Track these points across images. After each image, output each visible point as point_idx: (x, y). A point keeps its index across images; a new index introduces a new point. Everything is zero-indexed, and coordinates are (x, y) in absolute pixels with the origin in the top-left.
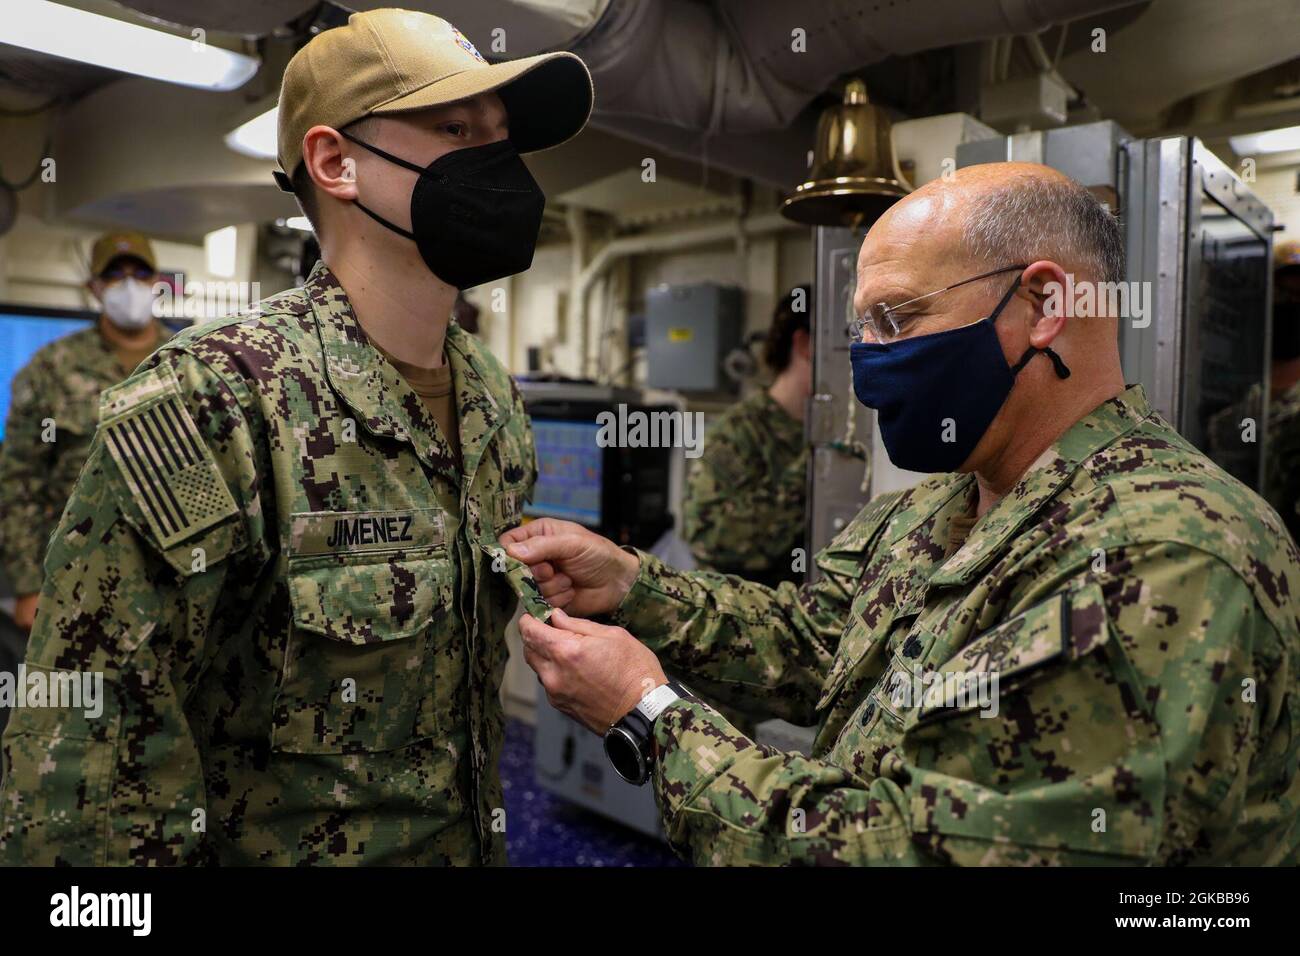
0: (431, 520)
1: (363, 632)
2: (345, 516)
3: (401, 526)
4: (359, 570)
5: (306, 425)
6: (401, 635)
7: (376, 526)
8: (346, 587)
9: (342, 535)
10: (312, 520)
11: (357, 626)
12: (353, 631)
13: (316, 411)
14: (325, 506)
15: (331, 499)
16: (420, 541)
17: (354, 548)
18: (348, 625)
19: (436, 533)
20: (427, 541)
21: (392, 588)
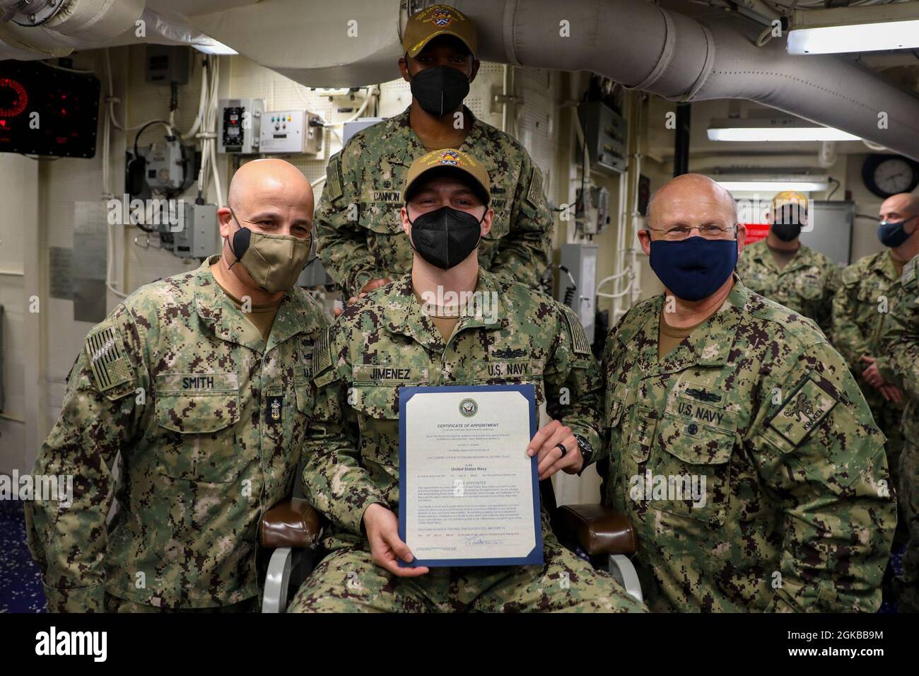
0: (421, 371)
1: (380, 414)
2: (378, 367)
3: (405, 372)
4: (382, 389)
5: (370, 331)
6: (395, 418)
7: (393, 372)
8: (375, 395)
9: (376, 375)
10: (362, 368)
11: (378, 411)
12: (375, 412)
13: (375, 326)
14: (370, 362)
15: (372, 360)
16: (414, 380)
17: (382, 380)
18: (375, 410)
19: (423, 377)
20: (418, 380)
21: (394, 398)
